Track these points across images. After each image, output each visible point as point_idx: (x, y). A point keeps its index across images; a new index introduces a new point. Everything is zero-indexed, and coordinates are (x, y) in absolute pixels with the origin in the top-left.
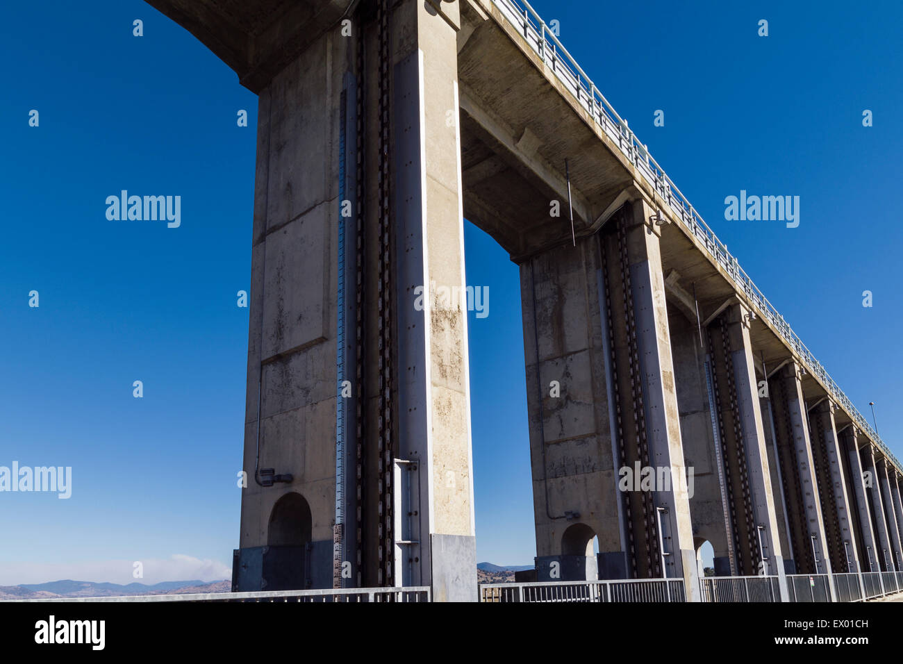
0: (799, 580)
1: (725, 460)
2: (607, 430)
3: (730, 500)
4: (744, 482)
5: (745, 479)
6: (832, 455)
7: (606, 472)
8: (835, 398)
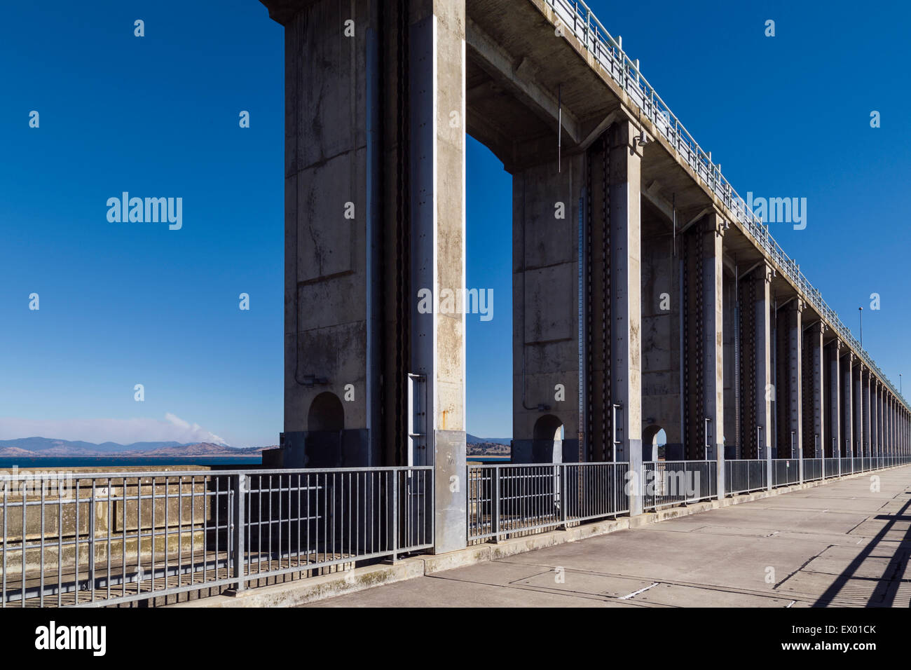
0: (779, 463)
1: (741, 379)
2: (678, 369)
3: (741, 408)
4: (752, 396)
5: (753, 394)
6: (816, 367)
7: (675, 395)
8: (826, 320)
